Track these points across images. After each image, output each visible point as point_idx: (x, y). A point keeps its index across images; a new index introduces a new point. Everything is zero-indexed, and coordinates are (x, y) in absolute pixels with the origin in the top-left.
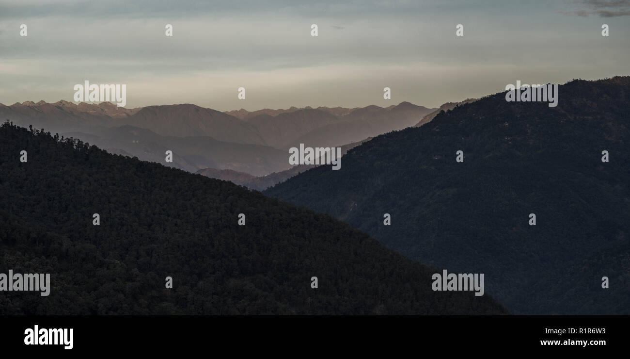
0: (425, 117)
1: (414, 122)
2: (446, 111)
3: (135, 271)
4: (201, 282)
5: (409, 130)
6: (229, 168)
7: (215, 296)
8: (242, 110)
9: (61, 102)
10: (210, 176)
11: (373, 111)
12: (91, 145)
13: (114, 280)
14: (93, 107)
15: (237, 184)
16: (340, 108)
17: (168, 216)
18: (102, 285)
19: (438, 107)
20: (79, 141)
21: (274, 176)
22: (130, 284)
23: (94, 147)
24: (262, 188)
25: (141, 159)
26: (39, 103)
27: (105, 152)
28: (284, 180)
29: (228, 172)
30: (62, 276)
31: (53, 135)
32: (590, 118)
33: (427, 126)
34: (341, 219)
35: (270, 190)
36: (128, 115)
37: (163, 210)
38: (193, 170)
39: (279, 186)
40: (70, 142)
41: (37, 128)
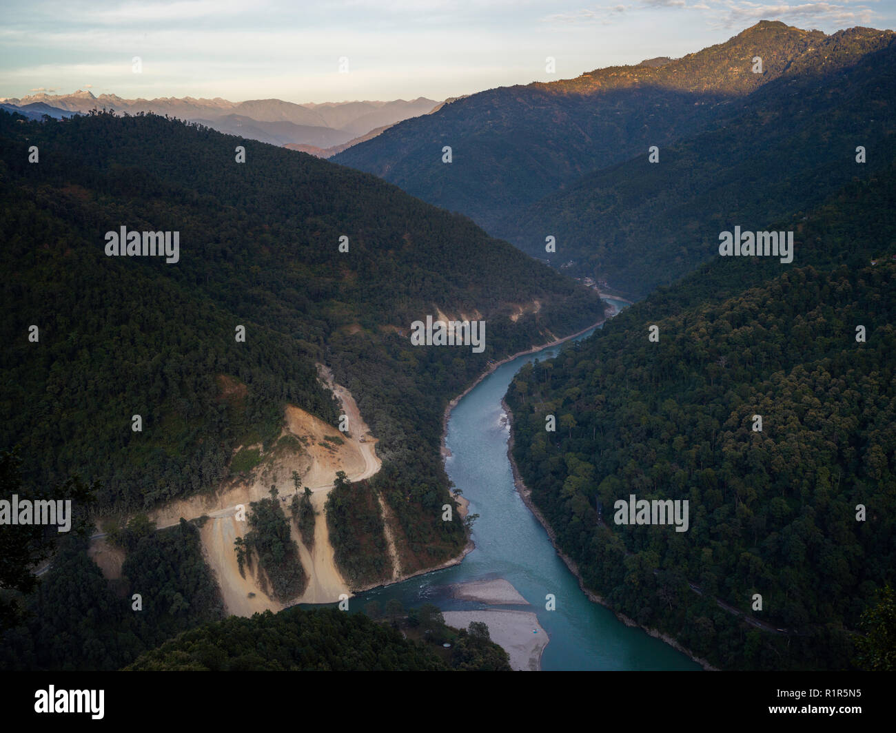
0: (435, 108)
1: (428, 112)
2: (449, 103)
3: (244, 213)
4: (288, 221)
5: (424, 116)
6: (304, 143)
7: (298, 229)
8: (312, 103)
9: (186, 98)
10: (292, 149)
11: (399, 104)
12: (209, 128)
13: (230, 220)
14: (209, 101)
15: (310, 154)
16: (377, 101)
17: (264, 176)
18: (222, 223)
19: (443, 100)
20: (201, 126)
21: (335, 148)
22: (241, 222)
23: (211, 129)
24: (327, 156)
25: (244, 137)
26: (171, 99)
27: (219, 132)
28: (341, 151)
29: (304, 146)
30: (194, 217)
31: (182, 122)
32: (543, 108)
33: (436, 113)
34: (380, 177)
35: (332, 157)
36: (234, 107)
37: (261, 172)
38: (280, 145)
39: (338, 155)
40: (194, 126)
41: (171, 116)
